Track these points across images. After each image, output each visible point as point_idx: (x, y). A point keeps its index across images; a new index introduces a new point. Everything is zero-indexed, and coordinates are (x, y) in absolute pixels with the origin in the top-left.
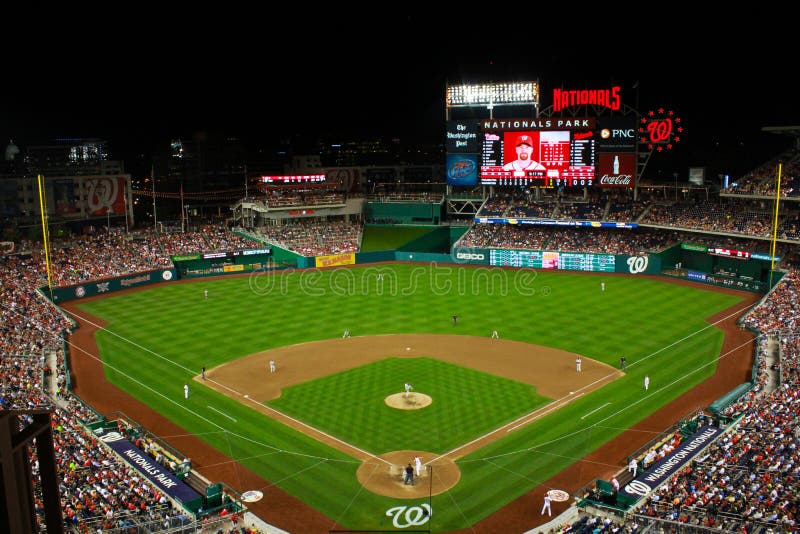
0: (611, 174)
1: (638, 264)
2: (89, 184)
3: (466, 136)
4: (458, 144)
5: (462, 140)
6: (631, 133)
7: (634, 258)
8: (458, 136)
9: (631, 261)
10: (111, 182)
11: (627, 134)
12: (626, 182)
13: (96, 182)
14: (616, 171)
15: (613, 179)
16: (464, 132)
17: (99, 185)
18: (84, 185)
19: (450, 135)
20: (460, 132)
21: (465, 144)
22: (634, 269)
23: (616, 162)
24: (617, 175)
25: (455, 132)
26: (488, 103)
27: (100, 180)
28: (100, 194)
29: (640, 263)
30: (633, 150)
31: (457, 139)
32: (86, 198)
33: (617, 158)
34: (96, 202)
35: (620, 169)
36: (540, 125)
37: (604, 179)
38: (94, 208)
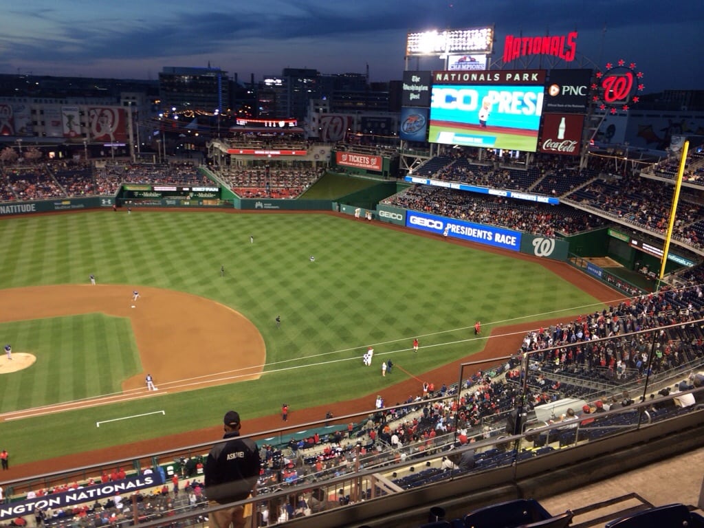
0: (556, 140)
1: (544, 246)
2: (92, 113)
3: (419, 88)
4: (413, 96)
5: (416, 92)
6: (583, 91)
7: (540, 240)
8: (413, 88)
9: (537, 242)
10: (113, 113)
11: (578, 91)
12: (571, 149)
13: (99, 111)
14: (561, 136)
15: (556, 145)
16: (418, 84)
17: (102, 115)
18: (89, 114)
19: (406, 87)
20: (415, 83)
21: (417, 97)
22: (539, 251)
23: (563, 125)
24: (561, 141)
25: (410, 83)
26: (443, 52)
27: (103, 110)
28: (103, 122)
29: (546, 245)
30: (584, 110)
31: (411, 91)
32: (90, 124)
33: (563, 119)
34: (99, 129)
35: (565, 134)
36: (489, 79)
37: (547, 144)
38: (98, 135)
